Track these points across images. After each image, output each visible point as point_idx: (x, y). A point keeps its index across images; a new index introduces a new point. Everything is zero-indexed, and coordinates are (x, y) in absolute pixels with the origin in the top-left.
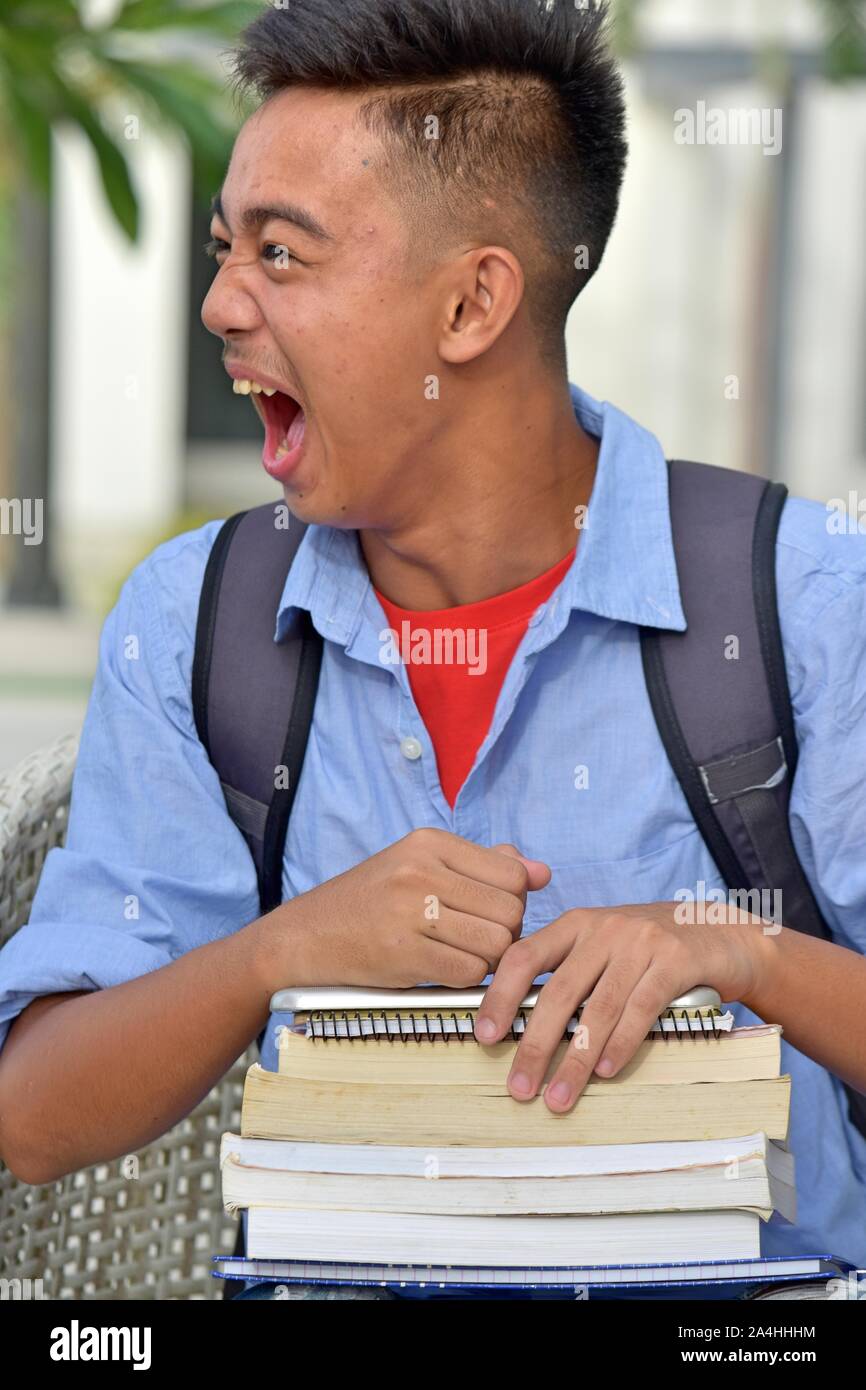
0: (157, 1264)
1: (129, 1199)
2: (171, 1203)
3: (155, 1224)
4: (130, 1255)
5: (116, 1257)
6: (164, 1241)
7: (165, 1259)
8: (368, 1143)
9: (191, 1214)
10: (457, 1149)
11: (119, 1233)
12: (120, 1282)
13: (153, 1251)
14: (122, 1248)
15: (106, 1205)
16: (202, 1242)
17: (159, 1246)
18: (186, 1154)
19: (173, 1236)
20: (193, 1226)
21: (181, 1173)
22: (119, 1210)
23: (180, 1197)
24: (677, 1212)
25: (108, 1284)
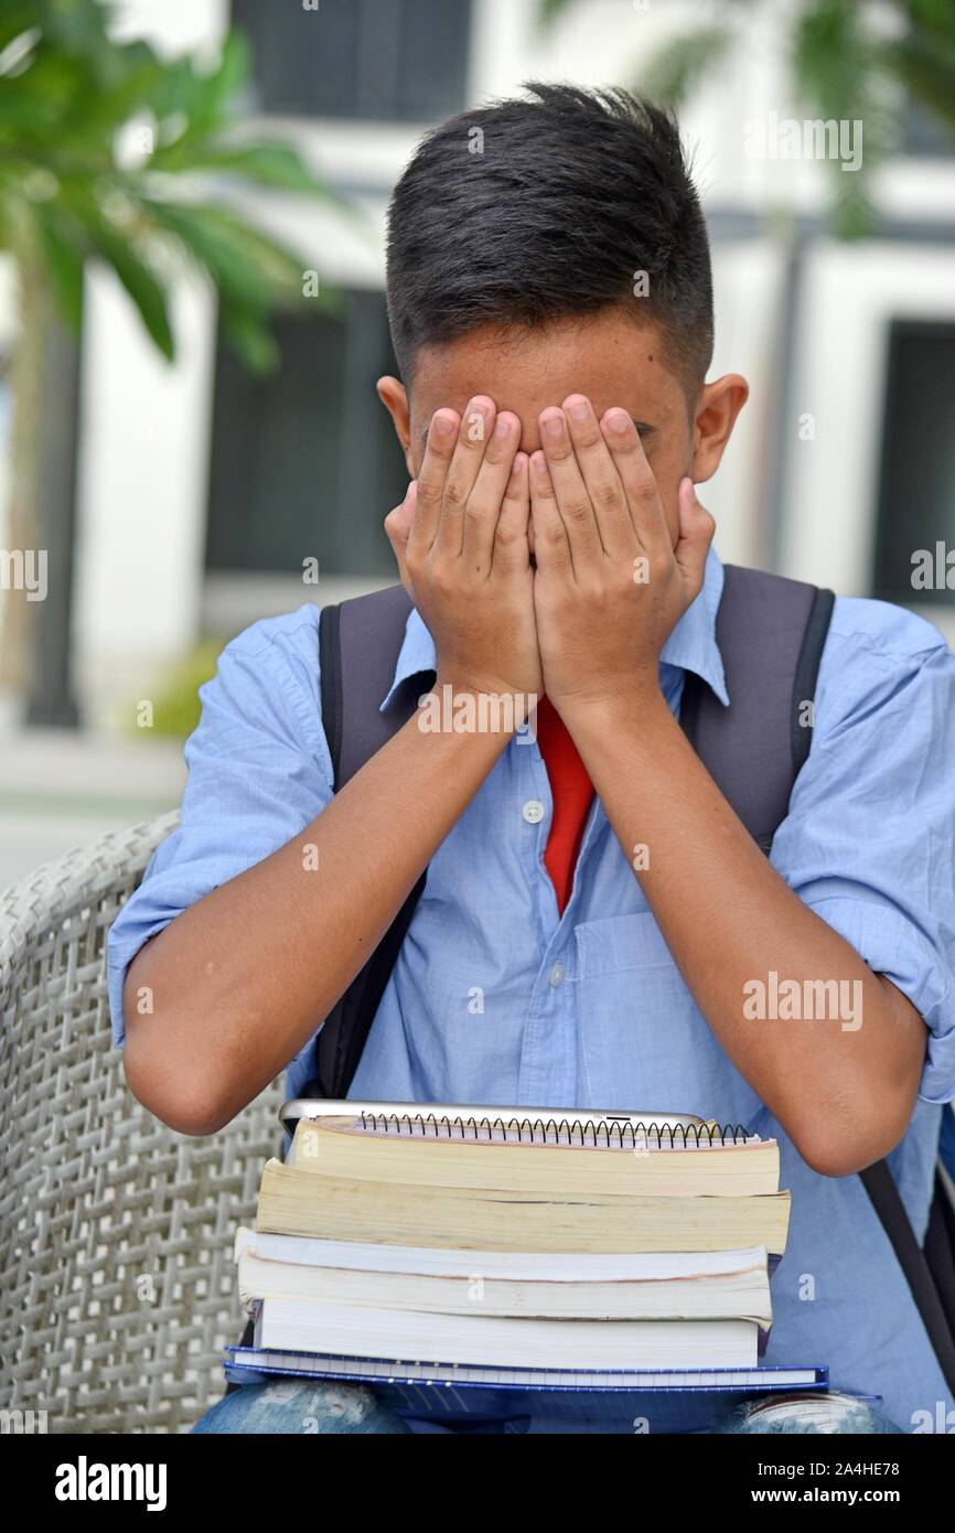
0: (150, 1367)
1: (124, 1302)
2: (165, 1307)
3: (149, 1328)
4: (124, 1357)
5: (111, 1359)
6: (158, 1345)
7: (158, 1362)
8: (380, 1242)
9: (185, 1319)
10: (465, 1252)
11: (114, 1335)
12: (114, 1383)
13: (147, 1353)
14: (117, 1350)
15: (102, 1308)
16: (195, 1346)
17: (153, 1350)
18: (181, 1260)
19: (167, 1340)
20: (186, 1330)
21: (175, 1279)
22: (114, 1313)
23: (175, 1302)
24: (681, 1320)
25: (102, 1385)
